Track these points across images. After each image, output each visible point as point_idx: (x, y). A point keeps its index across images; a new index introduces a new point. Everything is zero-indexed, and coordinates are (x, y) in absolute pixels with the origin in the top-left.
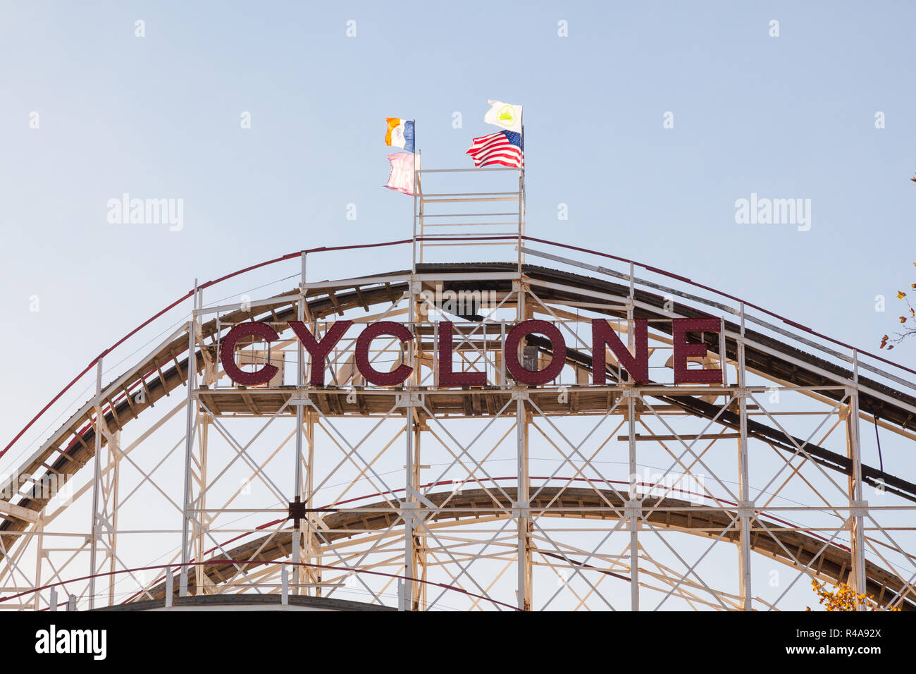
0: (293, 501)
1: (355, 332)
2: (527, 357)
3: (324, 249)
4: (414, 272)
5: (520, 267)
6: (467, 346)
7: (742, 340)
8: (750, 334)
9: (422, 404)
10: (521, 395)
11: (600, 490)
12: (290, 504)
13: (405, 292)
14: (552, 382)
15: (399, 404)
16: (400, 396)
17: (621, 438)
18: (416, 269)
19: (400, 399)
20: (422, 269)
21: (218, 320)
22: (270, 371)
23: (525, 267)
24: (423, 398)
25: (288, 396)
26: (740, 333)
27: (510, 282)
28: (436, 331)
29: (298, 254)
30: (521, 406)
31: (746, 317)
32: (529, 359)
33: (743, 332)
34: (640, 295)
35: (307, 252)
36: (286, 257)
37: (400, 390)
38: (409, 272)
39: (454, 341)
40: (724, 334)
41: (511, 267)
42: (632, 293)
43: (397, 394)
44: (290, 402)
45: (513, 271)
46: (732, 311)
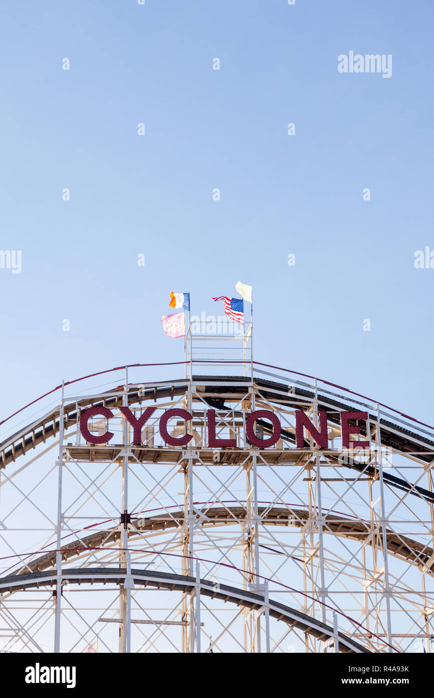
0: (123, 513)
1: (158, 414)
2: (257, 431)
3: (138, 365)
4: (191, 379)
5: (252, 380)
6: (223, 424)
7: (378, 425)
8: (382, 421)
9: (197, 457)
10: (255, 453)
11: (292, 510)
12: (122, 514)
13: (186, 392)
14: (273, 446)
15: (184, 457)
16: (185, 452)
17: (305, 480)
18: (193, 379)
19: (185, 454)
20: (196, 379)
21: (77, 404)
22: (108, 436)
23: (255, 380)
24: (198, 454)
25: (119, 451)
26: (377, 421)
27: (247, 388)
28: (205, 415)
29: (124, 367)
30: (255, 460)
31: (380, 412)
32: (259, 432)
33: (379, 420)
34: (320, 398)
35: (129, 366)
36: (115, 369)
37: (185, 448)
38: (188, 380)
39: (216, 421)
40: (369, 421)
41: (248, 379)
42: (316, 397)
43: (183, 451)
44: (120, 454)
45: (248, 381)
46: (372, 409)
